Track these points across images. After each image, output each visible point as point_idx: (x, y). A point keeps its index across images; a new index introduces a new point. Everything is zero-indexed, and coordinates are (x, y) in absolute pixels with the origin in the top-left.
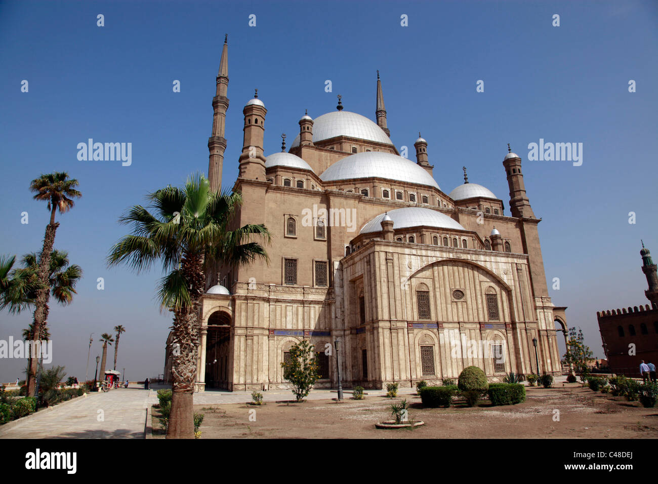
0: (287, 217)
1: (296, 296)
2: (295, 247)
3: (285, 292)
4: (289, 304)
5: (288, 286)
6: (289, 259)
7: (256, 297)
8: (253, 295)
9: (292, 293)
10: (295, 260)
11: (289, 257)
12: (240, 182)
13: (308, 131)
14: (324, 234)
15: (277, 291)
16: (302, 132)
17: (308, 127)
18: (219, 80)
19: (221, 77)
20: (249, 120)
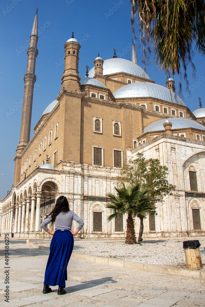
0: (95, 119)
1: (102, 173)
2: (100, 139)
3: (95, 170)
5: (96, 166)
6: (96, 148)
9: (99, 171)
10: (101, 149)
11: (97, 146)
12: (63, 92)
13: (100, 67)
14: (119, 132)
15: (89, 169)
16: (96, 67)
17: (100, 65)
18: (32, 37)
19: (33, 35)
20: (69, 52)
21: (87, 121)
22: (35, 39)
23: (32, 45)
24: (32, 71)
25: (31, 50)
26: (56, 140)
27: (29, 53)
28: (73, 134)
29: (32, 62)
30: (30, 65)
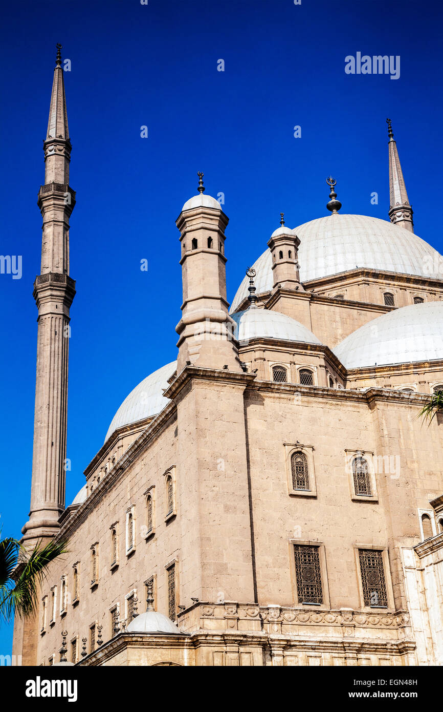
0: (289, 450)
1: (327, 632)
2: (313, 517)
3: (304, 624)
4: (313, 653)
5: (307, 607)
6: (302, 546)
7: (245, 636)
8: (238, 633)
9: (317, 625)
10: (316, 547)
11: (304, 541)
12: (188, 376)
13: (290, 260)
14: (369, 487)
15: (284, 622)
16: (277, 263)
17: (290, 252)
18: (50, 148)
19: (55, 141)
20: (195, 242)
21: (265, 461)
22: (62, 153)
23: (54, 174)
24: (61, 265)
25: (50, 193)
26: (171, 525)
27: (45, 204)
28: (227, 509)
29: (56, 234)
30: (51, 243)
